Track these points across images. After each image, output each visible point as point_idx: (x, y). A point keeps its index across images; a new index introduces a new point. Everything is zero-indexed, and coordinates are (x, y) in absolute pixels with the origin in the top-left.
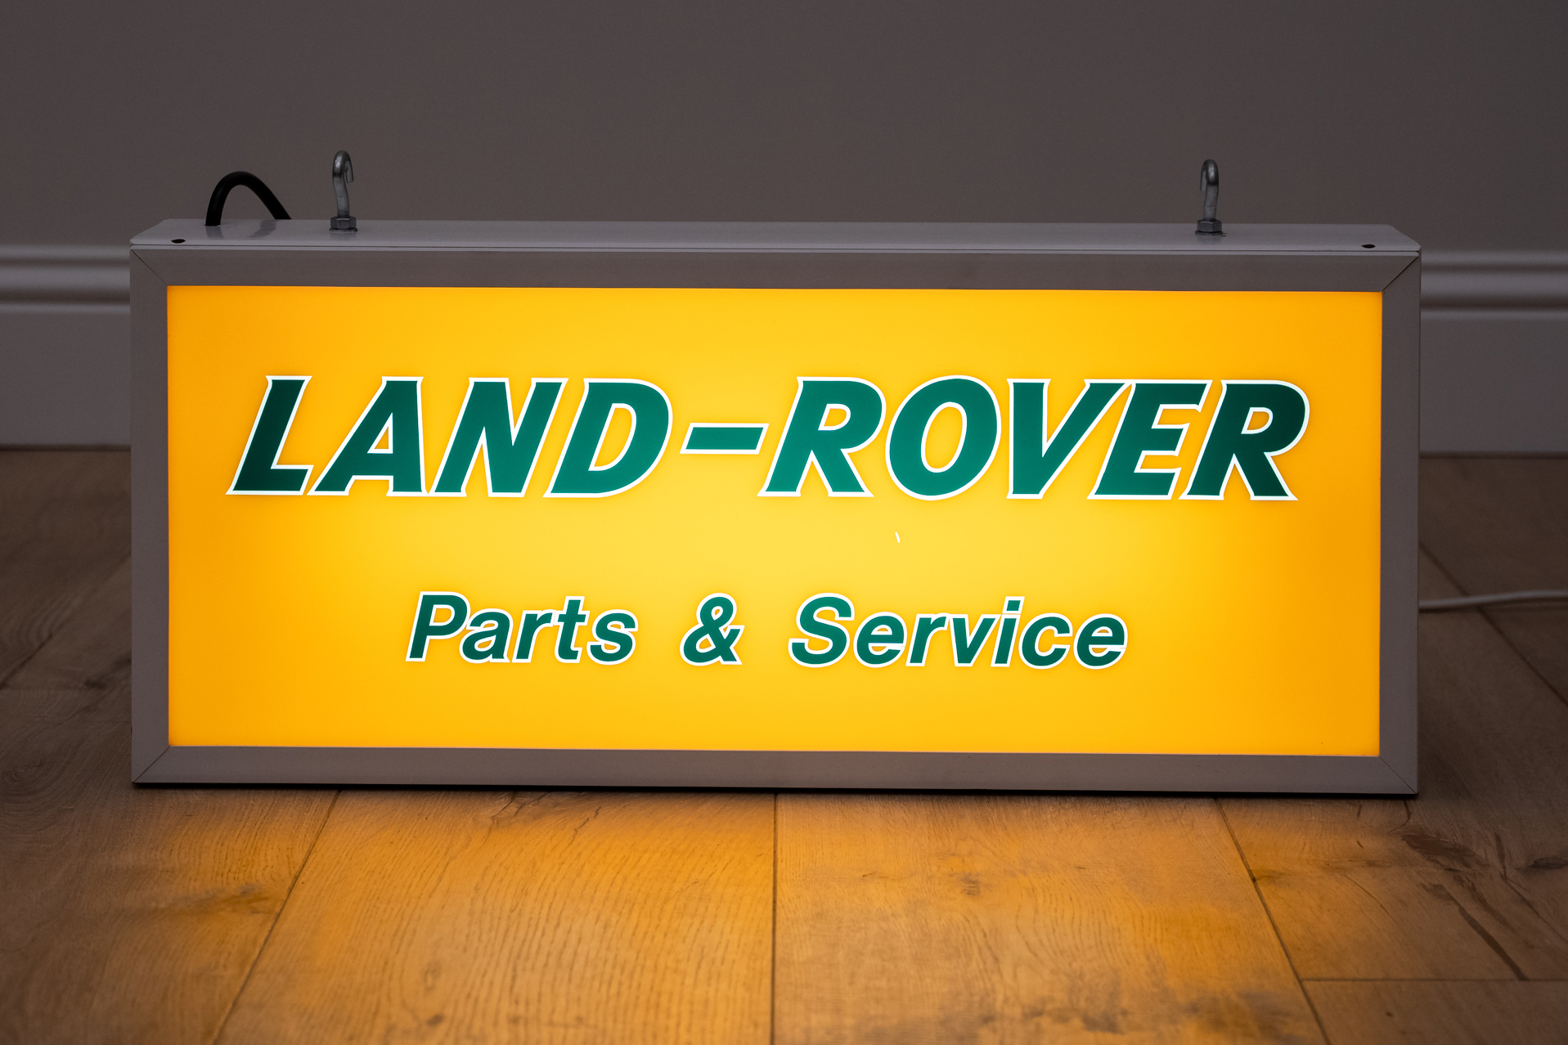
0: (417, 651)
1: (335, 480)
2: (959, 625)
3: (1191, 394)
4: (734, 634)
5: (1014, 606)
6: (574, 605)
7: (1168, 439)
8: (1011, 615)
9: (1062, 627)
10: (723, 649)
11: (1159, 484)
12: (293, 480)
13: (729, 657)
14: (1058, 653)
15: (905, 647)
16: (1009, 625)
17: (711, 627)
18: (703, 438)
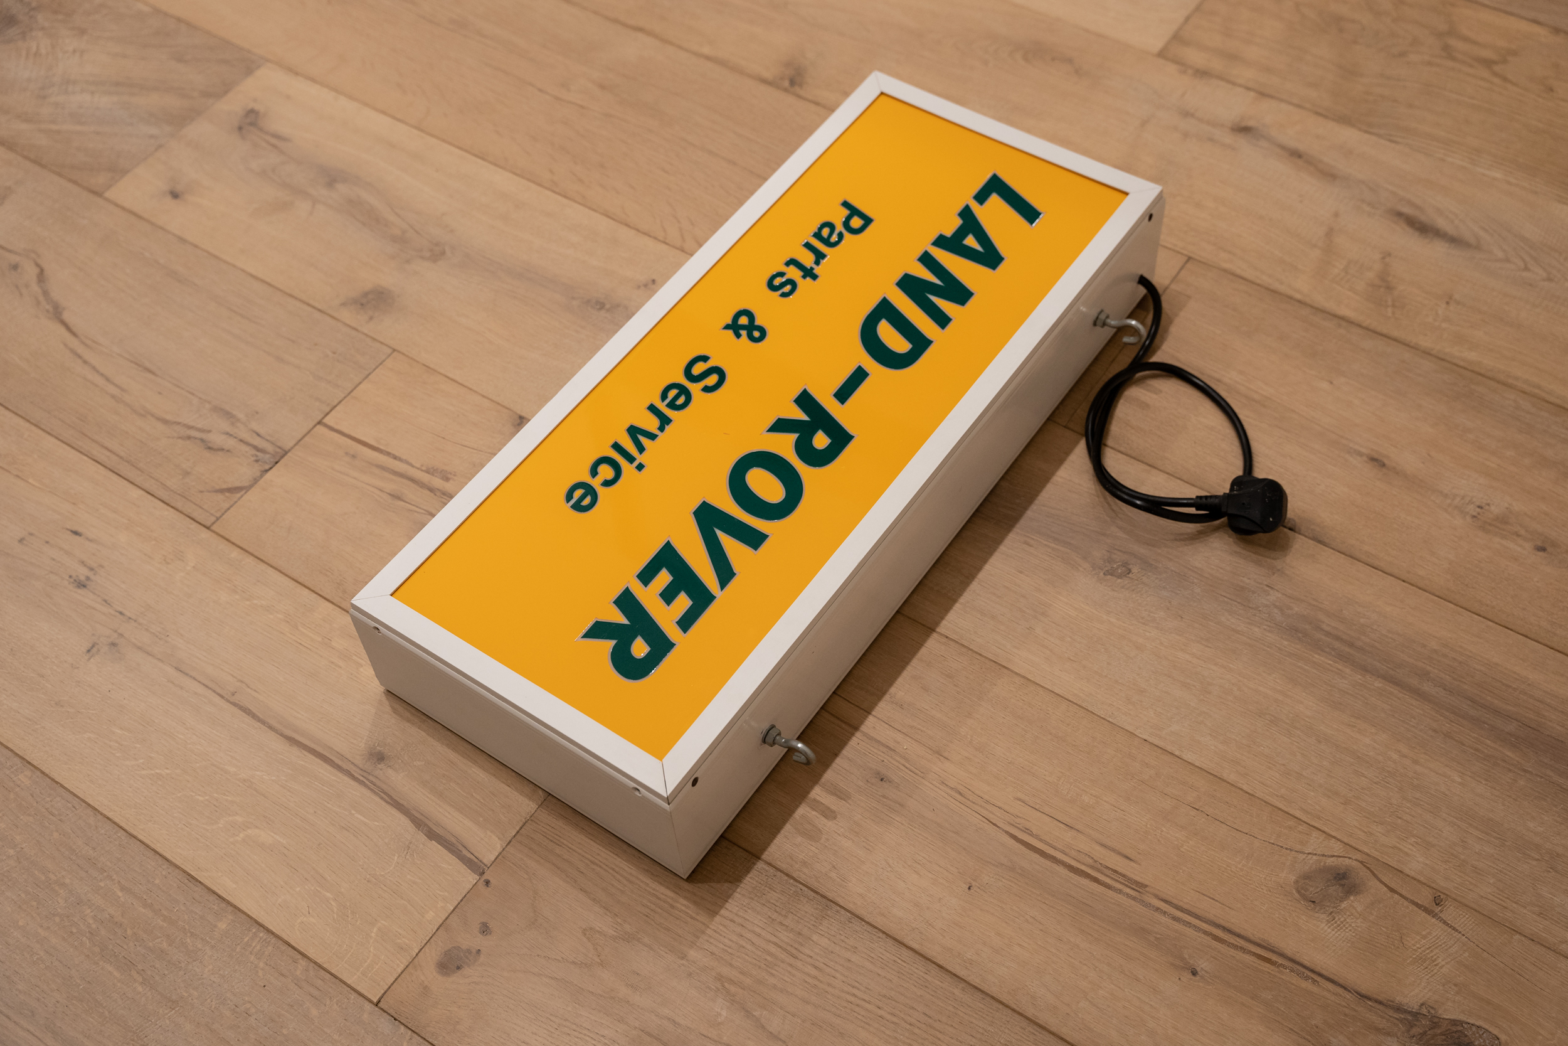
0: (846, 204)
1: (966, 214)
2: (652, 437)
3: (686, 623)
4: (738, 336)
5: (640, 467)
6: (815, 277)
7: (668, 596)
8: (636, 463)
9: (607, 483)
10: (734, 327)
11: (646, 576)
12: (981, 197)
13: (727, 327)
14: (594, 472)
15: (662, 407)
16: (630, 459)
17: (751, 327)
18: (859, 376)
